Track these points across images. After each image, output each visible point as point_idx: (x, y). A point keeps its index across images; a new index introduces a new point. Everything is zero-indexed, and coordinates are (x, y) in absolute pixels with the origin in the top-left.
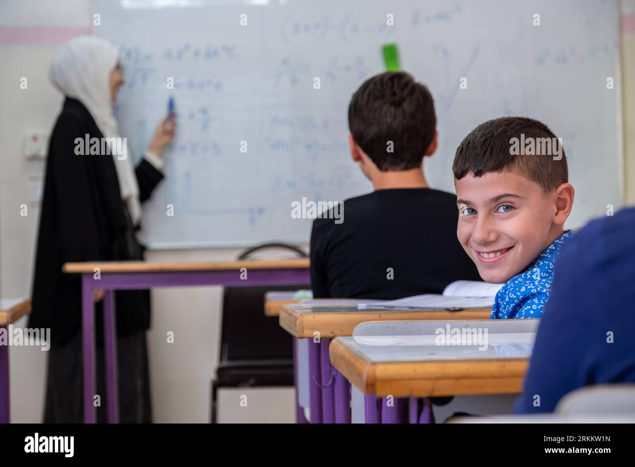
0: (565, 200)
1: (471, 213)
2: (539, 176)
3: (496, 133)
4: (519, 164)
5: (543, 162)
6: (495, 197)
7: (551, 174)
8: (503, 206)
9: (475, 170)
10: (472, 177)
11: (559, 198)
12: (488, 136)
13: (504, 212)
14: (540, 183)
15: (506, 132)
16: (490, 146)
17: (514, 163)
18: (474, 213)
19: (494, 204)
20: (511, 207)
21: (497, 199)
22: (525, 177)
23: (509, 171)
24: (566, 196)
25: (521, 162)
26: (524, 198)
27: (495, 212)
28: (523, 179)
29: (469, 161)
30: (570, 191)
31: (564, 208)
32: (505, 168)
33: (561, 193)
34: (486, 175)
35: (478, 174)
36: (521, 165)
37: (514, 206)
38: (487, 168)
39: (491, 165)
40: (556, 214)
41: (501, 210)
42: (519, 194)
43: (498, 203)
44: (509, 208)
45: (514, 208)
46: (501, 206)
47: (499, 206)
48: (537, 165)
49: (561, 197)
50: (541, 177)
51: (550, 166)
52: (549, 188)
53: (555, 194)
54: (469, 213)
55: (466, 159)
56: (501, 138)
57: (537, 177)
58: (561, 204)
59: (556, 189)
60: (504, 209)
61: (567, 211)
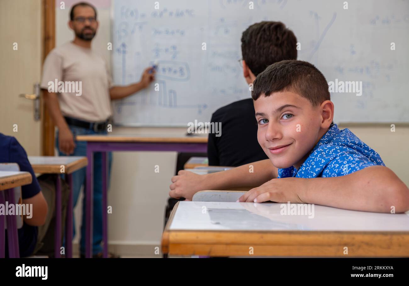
0: (327, 112)
1: (265, 122)
2: (308, 95)
3: (278, 68)
4: (294, 86)
5: (311, 86)
6: (280, 107)
7: (317, 94)
8: (286, 114)
9: (266, 92)
10: (263, 97)
11: (324, 111)
12: (273, 70)
13: (287, 118)
14: (310, 99)
15: (285, 67)
16: (275, 75)
17: (291, 85)
18: (267, 121)
19: (279, 113)
20: (291, 115)
21: (281, 109)
22: (299, 94)
23: (288, 91)
24: (328, 109)
25: (295, 85)
26: (299, 108)
27: (281, 119)
28: (298, 96)
29: (261, 87)
30: (331, 105)
31: (328, 118)
32: (285, 89)
33: (324, 107)
34: (273, 94)
35: (268, 94)
36: (296, 87)
37: (293, 114)
38: (272, 90)
39: (275, 87)
40: (323, 122)
41: (285, 117)
42: (296, 106)
43: (282, 112)
44: (290, 116)
45: (293, 115)
46: (284, 115)
47: (282, 115)
48: (307, 87)
49: (325, 110)
50: (310, 95)
51: (316, 89)
52: (316, 103)
53: (320, 108)
54: (264, 122)
55: (259, 86)
56: (282, 70)
57: (307, 95)
58: (325, 115)
59: (321, 105)
60: (286, 116)
61: (331, 119)
